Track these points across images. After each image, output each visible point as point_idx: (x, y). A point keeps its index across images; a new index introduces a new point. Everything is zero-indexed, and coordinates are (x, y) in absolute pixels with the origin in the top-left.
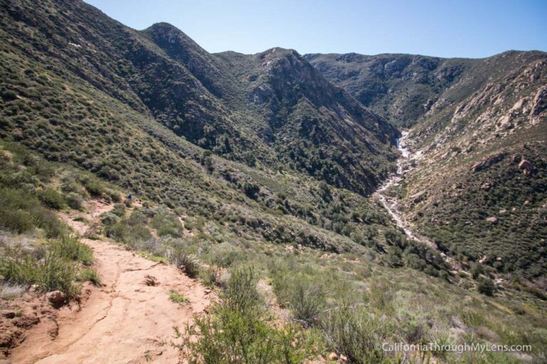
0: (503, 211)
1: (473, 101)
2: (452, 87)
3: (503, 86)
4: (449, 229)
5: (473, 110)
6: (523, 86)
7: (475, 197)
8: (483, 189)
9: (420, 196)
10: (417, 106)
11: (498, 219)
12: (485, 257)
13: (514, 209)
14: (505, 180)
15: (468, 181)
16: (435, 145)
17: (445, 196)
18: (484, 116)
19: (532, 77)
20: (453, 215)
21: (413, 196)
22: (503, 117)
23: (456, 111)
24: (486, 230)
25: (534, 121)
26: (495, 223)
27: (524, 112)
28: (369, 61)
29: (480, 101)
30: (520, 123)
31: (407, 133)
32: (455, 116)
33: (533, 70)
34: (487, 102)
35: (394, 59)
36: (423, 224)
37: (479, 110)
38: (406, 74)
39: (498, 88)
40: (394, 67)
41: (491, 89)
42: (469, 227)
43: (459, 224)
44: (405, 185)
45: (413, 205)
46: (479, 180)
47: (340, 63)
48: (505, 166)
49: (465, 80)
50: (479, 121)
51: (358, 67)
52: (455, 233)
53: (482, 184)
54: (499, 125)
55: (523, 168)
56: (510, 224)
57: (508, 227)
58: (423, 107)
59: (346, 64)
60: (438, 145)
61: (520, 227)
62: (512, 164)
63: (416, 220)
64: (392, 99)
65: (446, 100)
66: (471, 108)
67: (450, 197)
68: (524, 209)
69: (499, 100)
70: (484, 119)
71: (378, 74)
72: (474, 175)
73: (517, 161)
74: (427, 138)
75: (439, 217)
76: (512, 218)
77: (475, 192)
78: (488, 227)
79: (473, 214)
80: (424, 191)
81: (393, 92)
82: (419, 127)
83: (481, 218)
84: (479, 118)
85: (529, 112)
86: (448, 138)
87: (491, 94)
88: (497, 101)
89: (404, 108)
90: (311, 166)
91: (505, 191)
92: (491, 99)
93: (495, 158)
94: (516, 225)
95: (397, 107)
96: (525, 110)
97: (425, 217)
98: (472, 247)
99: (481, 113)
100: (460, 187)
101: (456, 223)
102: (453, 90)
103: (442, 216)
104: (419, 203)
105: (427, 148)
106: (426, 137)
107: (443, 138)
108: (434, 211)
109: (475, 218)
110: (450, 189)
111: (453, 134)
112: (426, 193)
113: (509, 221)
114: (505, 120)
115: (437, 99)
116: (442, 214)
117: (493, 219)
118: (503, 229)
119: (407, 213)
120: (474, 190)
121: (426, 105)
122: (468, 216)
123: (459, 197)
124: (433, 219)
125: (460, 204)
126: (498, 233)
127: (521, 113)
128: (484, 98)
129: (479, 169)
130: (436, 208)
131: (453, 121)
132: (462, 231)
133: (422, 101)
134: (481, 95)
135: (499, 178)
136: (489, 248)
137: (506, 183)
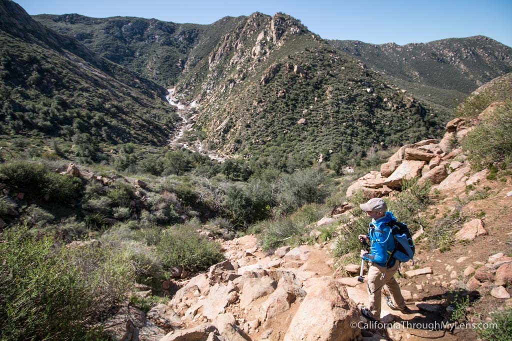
0: (305, 111)
1: (220, 49)
2: (195, 47)
3: (238, 35)
4: (275, 143)
5: (223, 57)
6: (252, 32)
7: (278, 107)
8: (280, 97)
9: (227, 125)
10: (171, 66)
11: (306, 119)
12: (321, 155)
13: (311, 107)
14: (292, 86)
15: (265, 94)
16: (205, 93)
17: (252, 115)
18: (235, 58)
19: (255, 24)
20: (270, 130)
21: (219, 128)
22: (254, 48)
23: (210, 61)
24: (303, 133)
25: (280, 44)
26: (306, 124)
27: (268, 40)
28: (100, 23)
29: (226, 49)
30: (270, 48)
31: (174, 90)
32: (211, 65)
33: (254, 20)
34: (231, 48)
35: (129, 22)
36: (246, 149)
37: (228, 56)
38: (148, 37)
39: (235, 36)
40: (132, 30)
41: (230, 38)
42: (288, 135)
43: (279, 136)
44: (200, 128)
45: (223, 136)
46: (273, 91)
47: (61, 24)
48: (284, 73)
49: (203, 41)
50: (233, 63)
51: (88, 30)
52: (282, 145)
53: (277, 93)
54: (255, 55)
55: (298, 72)
56: (317, 119)
57: (317, 123)
58: (177, 67)
59: (69, 25)
60: (208, 91)
61: (325, 120)
62: (289, 71)
63: (236, 149)
64: (143, 62)
65: (195, 58)
66: (221, 55)
67: (257, 114)
68: (318, 105)
69: (239, 45)
70: (236, 61)
71: (116, 37)
72: (266, 87)
73: (292, 68)
74: (195, 89)
75: (258, 136)
76: (315, 115)
77: (275, 102)
78: (303, 129)
79: (285, 122)
80: (228, 118)
81: (141, 55)
82: (182, 81)
83: (293, 124)
84: (232, 61)
85: (272, 39)
86: (214, 83)
87: (231, 42)
88: (238, 47)
89: (159, 68)
90: (48, 123)
91: (298, 95)
92: (234, 46)
93: (274, 69)
94: (321, 119)
95: (152, 68)
96: (268, 39)
97: (244, 143)
98: (305, 151)
99: (231, 57)
100: (260, 102)
101: (277, 136)
102: (197, 50)
103: (261, 135)
104: (230, 132)
105: (199, 97)
106: (193, 88)
107: (209, 84)
108: (250, 133)
109: (289, 126)
110: (253, 107)
111: (216, 78)
112: (232, 119)
113: (314, 118)
114: (257, 49)
115: (187, 58)
116: (259, 133)
117: (302, 120)
118: (314, 126)
119: (221, 148)
120: (273, 100)
121: (179, 64)
122: (282, 126)
123: (264, 111)
124: (253, 141)
125: (270, 117)
126: (314, 131)
127: (266, 41)
128: (228, 46)
129: (267, 81)
130: (249, 129)
131: (210, 69)
132: (286, 141)
133: (174, 61)
134: (224, 44)
135: (286, 84)
136: (317, 146)
137: (294, 87)
